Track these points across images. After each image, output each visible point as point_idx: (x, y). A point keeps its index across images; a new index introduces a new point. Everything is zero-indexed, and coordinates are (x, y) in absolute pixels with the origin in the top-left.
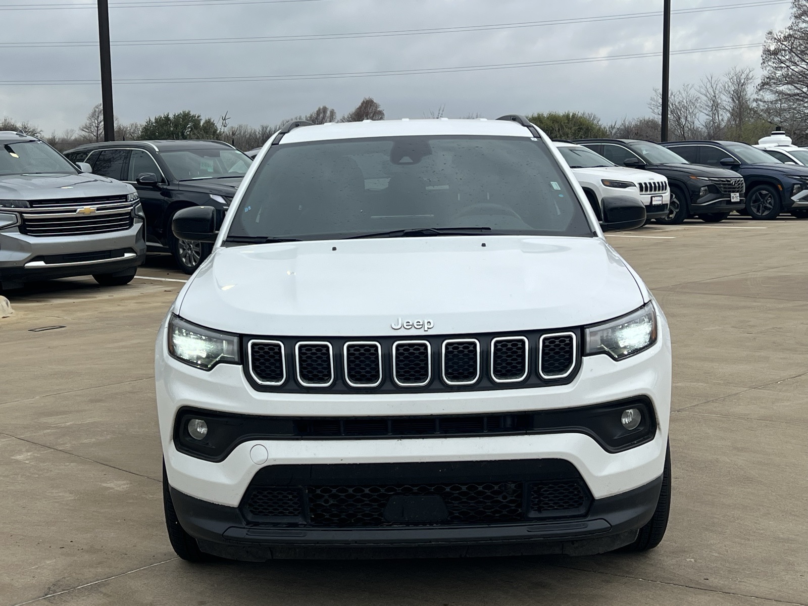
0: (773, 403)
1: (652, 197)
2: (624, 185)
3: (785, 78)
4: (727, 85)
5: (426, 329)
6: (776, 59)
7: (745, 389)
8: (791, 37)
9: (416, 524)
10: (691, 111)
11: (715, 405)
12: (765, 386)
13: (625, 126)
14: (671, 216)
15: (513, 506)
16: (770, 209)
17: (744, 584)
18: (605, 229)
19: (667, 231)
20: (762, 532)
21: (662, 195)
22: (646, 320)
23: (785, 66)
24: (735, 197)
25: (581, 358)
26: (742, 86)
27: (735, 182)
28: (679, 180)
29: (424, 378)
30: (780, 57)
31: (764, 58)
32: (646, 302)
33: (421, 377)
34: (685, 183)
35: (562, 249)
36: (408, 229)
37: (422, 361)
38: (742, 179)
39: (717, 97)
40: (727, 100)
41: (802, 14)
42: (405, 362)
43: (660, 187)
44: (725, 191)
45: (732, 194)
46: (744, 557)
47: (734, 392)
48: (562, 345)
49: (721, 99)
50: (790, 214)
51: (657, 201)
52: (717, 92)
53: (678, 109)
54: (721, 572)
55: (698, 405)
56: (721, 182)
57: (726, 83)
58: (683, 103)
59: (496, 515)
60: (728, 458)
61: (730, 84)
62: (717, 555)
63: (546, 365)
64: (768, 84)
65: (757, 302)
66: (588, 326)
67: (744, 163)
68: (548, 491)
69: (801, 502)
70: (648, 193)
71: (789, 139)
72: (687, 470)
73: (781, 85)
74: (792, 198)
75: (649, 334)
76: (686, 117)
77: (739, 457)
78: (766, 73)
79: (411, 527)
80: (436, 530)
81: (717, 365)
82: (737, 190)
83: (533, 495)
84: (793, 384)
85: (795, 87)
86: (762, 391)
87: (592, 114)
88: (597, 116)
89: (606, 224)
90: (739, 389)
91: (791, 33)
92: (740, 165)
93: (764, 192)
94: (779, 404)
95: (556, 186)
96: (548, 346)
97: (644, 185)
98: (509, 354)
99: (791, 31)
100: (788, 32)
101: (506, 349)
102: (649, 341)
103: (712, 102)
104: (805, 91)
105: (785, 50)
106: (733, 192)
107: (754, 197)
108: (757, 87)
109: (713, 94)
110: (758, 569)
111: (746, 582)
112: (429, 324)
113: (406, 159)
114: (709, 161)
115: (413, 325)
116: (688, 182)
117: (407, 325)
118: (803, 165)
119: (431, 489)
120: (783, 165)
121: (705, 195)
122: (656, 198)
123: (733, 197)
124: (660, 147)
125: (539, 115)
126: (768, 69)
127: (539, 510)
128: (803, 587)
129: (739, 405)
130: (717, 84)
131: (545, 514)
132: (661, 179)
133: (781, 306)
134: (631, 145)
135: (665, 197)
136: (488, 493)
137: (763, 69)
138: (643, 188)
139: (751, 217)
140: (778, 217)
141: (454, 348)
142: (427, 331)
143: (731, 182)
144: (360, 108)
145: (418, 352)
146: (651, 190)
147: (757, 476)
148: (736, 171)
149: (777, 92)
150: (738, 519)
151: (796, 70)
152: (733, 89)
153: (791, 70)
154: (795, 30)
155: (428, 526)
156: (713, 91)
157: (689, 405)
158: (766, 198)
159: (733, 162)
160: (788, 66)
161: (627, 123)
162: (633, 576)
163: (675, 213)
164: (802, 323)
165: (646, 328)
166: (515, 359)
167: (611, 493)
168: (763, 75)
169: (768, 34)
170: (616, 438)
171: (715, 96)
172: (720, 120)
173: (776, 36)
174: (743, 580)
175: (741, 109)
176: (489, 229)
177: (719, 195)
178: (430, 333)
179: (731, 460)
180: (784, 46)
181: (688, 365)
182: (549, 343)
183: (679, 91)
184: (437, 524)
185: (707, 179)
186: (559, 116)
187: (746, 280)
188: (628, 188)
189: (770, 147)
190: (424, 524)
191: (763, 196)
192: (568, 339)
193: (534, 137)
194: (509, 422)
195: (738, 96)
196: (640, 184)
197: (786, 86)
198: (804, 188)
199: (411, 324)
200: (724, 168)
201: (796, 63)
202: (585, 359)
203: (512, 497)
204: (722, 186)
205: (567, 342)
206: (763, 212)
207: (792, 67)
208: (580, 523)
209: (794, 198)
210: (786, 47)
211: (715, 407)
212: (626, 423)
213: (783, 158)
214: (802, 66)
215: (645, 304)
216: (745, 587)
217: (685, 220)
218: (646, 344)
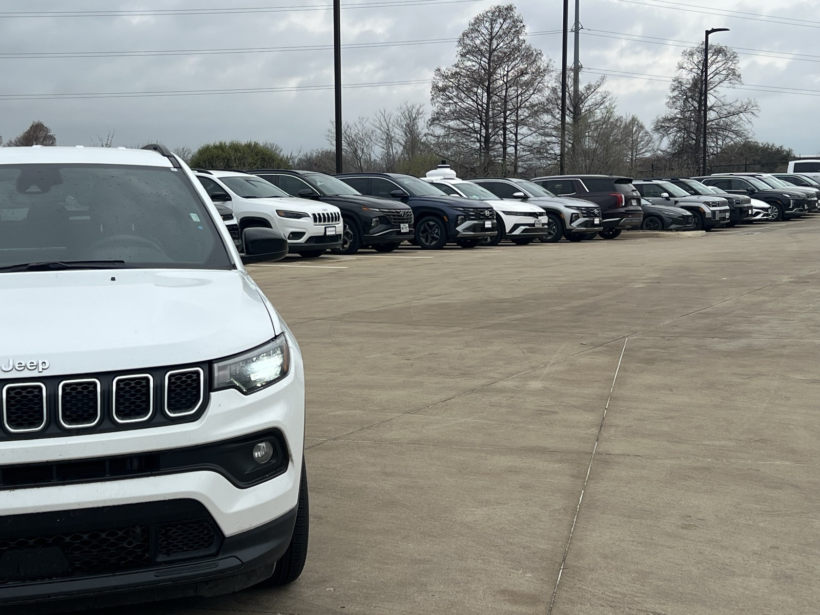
0: (423, 427)
1: (325, 228)
2: (298, 215)
3: (453, 113)
4: (399, 119)
5: (41, 370)
6: (444, 95)
7: (399, 414)
8: (457, 75)
9: (35, 579)
10: (367, 144)
11: (369, 431)
12: (417, 410)
13: (306, 157)
14: (345, 246)
15: (139, 552)
16: (437, 239)
17: (379, 608)
18: (245, 261)
19: (342, 261)
20: (401, 555)
21: (336, 225)
22: (279, 352)
23: (453, 102)
24: (405, 228)
25: (209, 393)
26: (414, 120)
27: (404, 213)
28: (351, 211)
29: (39, 422)
30: (448, 94)
31: (433, 94)
32: (277, 334)
33: (36, 421)
34: (357, 214)
35: (203, 282)
36: (33, 262)
37: (36, 404)
38: (411, 210)
39: (391, 130)
40: (400, 134)
41: (467, 53)
42: (18, 406)
43: (332, 218)
44: (395, 222)
45: (402, 225)
46: (381, 582)
47: (389, 418)
48: (189, 381)
49: (395, 133)
50: (456, 244)
51: (330, 232)
52: (390, 126)
53: (355, 141)
54: (358, 599)
55: (353, 432)
56: (391, 214)
57: (399, 117)
58: (359, 136)
59: (122, 562)
60: (376, 484)
61: (402, 118)
62: (356, 582)
63: (173, 402)
64: (438, 119)
65: (418, 329)
66: (216, 361)
67: (412, 195)
68: (177, 532)
69: (440, 522)
70: (322, 223)
71: (454, 173)
72: (336, 499)
73: (449, 121)
74: (456, 229)
75: (279, 366)
76: (363, 150)
77: (387, 482)
78: (435, 109)
79: (28, 582)
80: (56, 584)
81: (375, 391)
82: (406, 221)
83: (161, 538)
84: (443, 407)
85: (463, 122)
86: (414, 415)
87: (274, 144)
88: (279, 146)
89: (248, 256)
90: (393, 415)
91: (458, 71)
92: (409, 197)
93: (432, 223)
94: (429, 427)
95: (195, 217)
96: (174, 383)
97: (318, 216)
98: (132, 393)
99: (457, 68)
100: (455, 70)
101: (130, 388)
102: (280, 374)
103: (386, 136)
104: (471, 127)
105: (452, 87)
106: (403, 223)
107: (422, 228)
108: (427, 123)
109: (387, 127)
110: (393, 593)
111: (380, 607)
112: (44, 364)
113: (34, 188)
114: (380, 193)
115: (25, 366)
116: (360, 214)
117: (19, 367)
118: (467, 197)
119: (49, 540)
120: (448, 197)
121: (376, 226)
122: (330, 229)
123: (403, 228)
124: (333, 178)
125: (221, 143)
126: (437, 105)
127: (168, 554)
128: (433, 607)
129: (392, 430)
130: (390, 119)
131: (173, 557)
132: (334, 209)
133: (439, 333)
134: (305, 176)
135: (338, 228)
136: (112, 540)
137: (432, 105)
138: (317, 218)
139: (420, 247)
140: (445, 247)
141: (72, 389)
142: (41, 372)
143: (401, 213)
144: (28, 132)
145: (32, 395)
146: (324, 221)
147: (402, 499)
148: (405, 203)
149: (445, 127)
150: (379, 543)
151: (463, 106)
152: (406, 123)
153: (458, 106)
154: (461, 68)
155: (47, 580)
156: (387, 125)
157: (345, 433)
158: (433, 229)
159: (403, 194)
160: (455, 103)
161: (309, 155)
162: (272, 611)
163: (349, 243)
164: (456, 349)
165: (277, 360)
166: (139, 398)
167: (241, 529)
168: (433, 111)
169: (437, 70)
170: (247, 473)
171: (388, 130)
172: (394, 153)
173: (443, 73)
174: (378, 605)
175: (413, 142)
176: (123, 262)
177: (389, 226)
178: (45, 374)
179: (379, 486)
180: (451, 83)
181: (348, 393)
182: (176, 379)
183: (355, 124)
184: (57, 577)
185: (377, 210)
186: (241, 145)
187: (410, 308)
188: (303, 218)
189: (436, 180)
190: (43, 578)
191: (431, 227)
192: (195, 375)
193: (174, 167)
194: (136, 464)
195: (410, 130)
196: (314, 215)
197: (455, 122)
198: (467, 219)
199: (23, 365)
200: (393, 200)
201: (462, 100)
202: (212, 394)
203: (138, 542)
204: (392, 217)
205: (194, 378)
206: (431, 242)
207: (460, 104)
208: (210, 563)
209: (459, 229)
210: (453, 84)
211: (369, 434)
212: (258, 457)
213: (448, 190)
214: (468, 102)
215: (276, 337)
216: (379, 611)
217: (359, 250)
218: (277, 376)
